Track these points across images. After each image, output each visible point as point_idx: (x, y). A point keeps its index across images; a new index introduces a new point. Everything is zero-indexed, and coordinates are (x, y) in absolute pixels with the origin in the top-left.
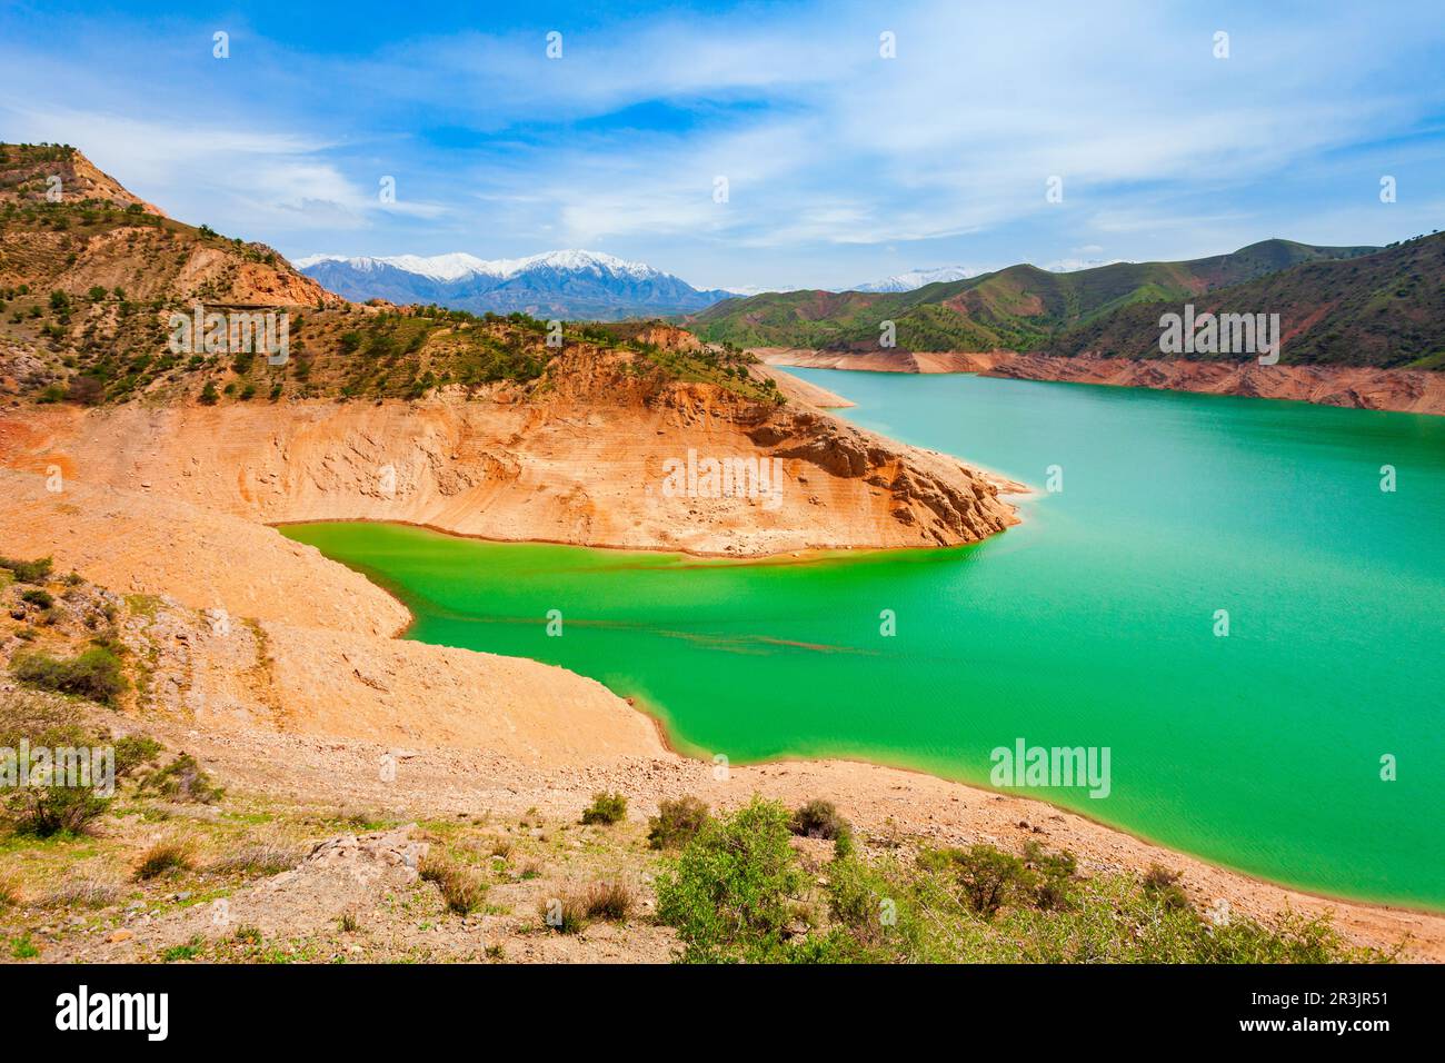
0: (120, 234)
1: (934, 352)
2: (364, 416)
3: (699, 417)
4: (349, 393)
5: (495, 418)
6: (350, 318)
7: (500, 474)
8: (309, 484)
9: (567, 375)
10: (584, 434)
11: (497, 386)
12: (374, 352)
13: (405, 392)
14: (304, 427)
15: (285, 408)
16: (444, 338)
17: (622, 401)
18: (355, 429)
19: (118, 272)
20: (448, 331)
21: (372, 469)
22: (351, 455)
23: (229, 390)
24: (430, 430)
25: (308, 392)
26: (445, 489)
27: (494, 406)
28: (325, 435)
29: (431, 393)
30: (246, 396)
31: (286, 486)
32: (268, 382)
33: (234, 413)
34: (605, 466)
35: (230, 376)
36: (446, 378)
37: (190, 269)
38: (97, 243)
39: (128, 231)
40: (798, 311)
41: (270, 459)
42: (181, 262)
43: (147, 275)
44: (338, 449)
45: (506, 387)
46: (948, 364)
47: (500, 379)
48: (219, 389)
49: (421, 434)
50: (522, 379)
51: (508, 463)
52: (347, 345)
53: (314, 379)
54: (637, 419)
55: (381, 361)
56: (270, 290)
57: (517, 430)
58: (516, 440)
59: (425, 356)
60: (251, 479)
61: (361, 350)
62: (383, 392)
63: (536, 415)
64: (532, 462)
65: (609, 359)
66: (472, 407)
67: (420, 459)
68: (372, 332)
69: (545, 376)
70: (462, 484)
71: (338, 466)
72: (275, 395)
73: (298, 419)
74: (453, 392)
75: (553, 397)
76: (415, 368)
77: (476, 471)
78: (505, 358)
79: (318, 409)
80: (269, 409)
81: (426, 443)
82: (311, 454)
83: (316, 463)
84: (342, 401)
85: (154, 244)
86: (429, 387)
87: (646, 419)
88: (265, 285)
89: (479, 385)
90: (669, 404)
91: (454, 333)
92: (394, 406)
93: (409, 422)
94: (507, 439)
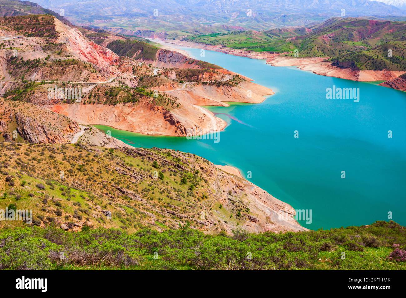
0: (71, 66)
1: (375, 70)
2: (107, 108)
3: (158, 112)
4: (105, 103)
5: (127, 110)
6: (107, 88)
7: (124, 120)
8: (98, 119)
9: (141, 102)
10: (139, 114)
11: (129, 103)
12: (110, 96)
13: (114, 104)
14: (98, 109)
15: (96, 105)
16: (122, 93)
17: (147, 108)
18: (105, 110)
19: (71, 75)
20: (123, 91)
21: (107, 117)
22: (104, 114)
23: (87, 102)
24: (116, 111)
25: (99, 103)
26: (116, 121)
27: (128, 107)
28: (101, 110)
29: (118, 104)
30: (90, 103)
31: (94, 119)
32: (93, 100)
33: (88, 105)
34: (139, 120)
35: (88, 99)
36: (121, 101)
37: (82, 75)
38: (68, 69)
39: (72, 66)
40: (355, 33)
41: (92, 114)
42: (81, 74)
43: (76, 76)
44: (102, 113)
45: (131, 104)
46: (379, 76)
47: (130, 102)
48: (86, 101)
49: (115, 112)
50: (133, 102)
51: (126, 118)
52: (106, 94)
53: (100, 100)
54: (148, 112)
55: (111, 97)
56: (95, 79)
57: (129, 112)
58: (129, 114)
59: (118, 97)
60: (90, 117)
61: (108, 95)
62: (110, 103)
63: (133, 109)
64: (129, 118)
65: (148, 99)
66: (124, 107)
67: (114, 116)
68: (111, 91)
69: (138, 102)
70: (119, 120)
71: (102, 116)
72: (94, 103)
73: (97, 107)
74: (121, 104)
75: (138, 106)
76: (116, 99)
77: (121, 119)
78: (132, 97)
79: (100, 106)
80: (93, 105)
81: (115, 113)
82: (98, 114)
83: (99, 115)
84: (104, 105)
85: (76, 69)
86: (117, 103)
87: (149, 112)
88: (94, 78)
89: (126, 103)
90: (153, 110)
91: (124, 92)
92: (112, 106)
93: (113, 109)
94: (127, 113)
